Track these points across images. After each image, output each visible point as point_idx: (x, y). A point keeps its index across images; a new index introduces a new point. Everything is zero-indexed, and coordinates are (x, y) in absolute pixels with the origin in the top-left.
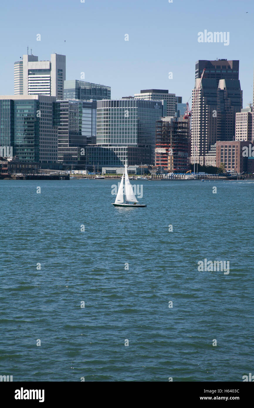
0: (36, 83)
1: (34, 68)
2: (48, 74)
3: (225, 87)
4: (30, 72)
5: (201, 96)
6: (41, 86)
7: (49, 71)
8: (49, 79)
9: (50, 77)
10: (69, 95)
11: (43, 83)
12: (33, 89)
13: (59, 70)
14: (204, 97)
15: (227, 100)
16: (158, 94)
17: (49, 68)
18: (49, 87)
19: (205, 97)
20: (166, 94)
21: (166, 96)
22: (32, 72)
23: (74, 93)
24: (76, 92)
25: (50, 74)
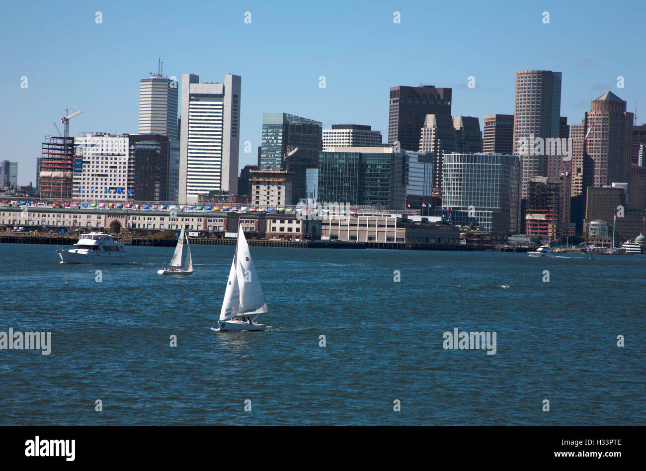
0: (201, 112)
1: (199, 92)
2: (218, 101)
3: (462, 126)
4: (192, 98)
5: (436, 138)
6: (209, 116)
7: (221, 97)
8: (221, 107)
9: (222, 105)
10: (271, 132)
11: (211, 112)
12: (196, 120)
13: (234, 95)
14: (439, 140)
15: (465, 144)
16: (360, 131)
17: (222, 93)
18: (221, 118)
19: (440, 138)
20: (368, 131)
21: (367, 134)
22: (195, 97)
23: (281, 130)
24: (283, 129)
25: (222, 101)
